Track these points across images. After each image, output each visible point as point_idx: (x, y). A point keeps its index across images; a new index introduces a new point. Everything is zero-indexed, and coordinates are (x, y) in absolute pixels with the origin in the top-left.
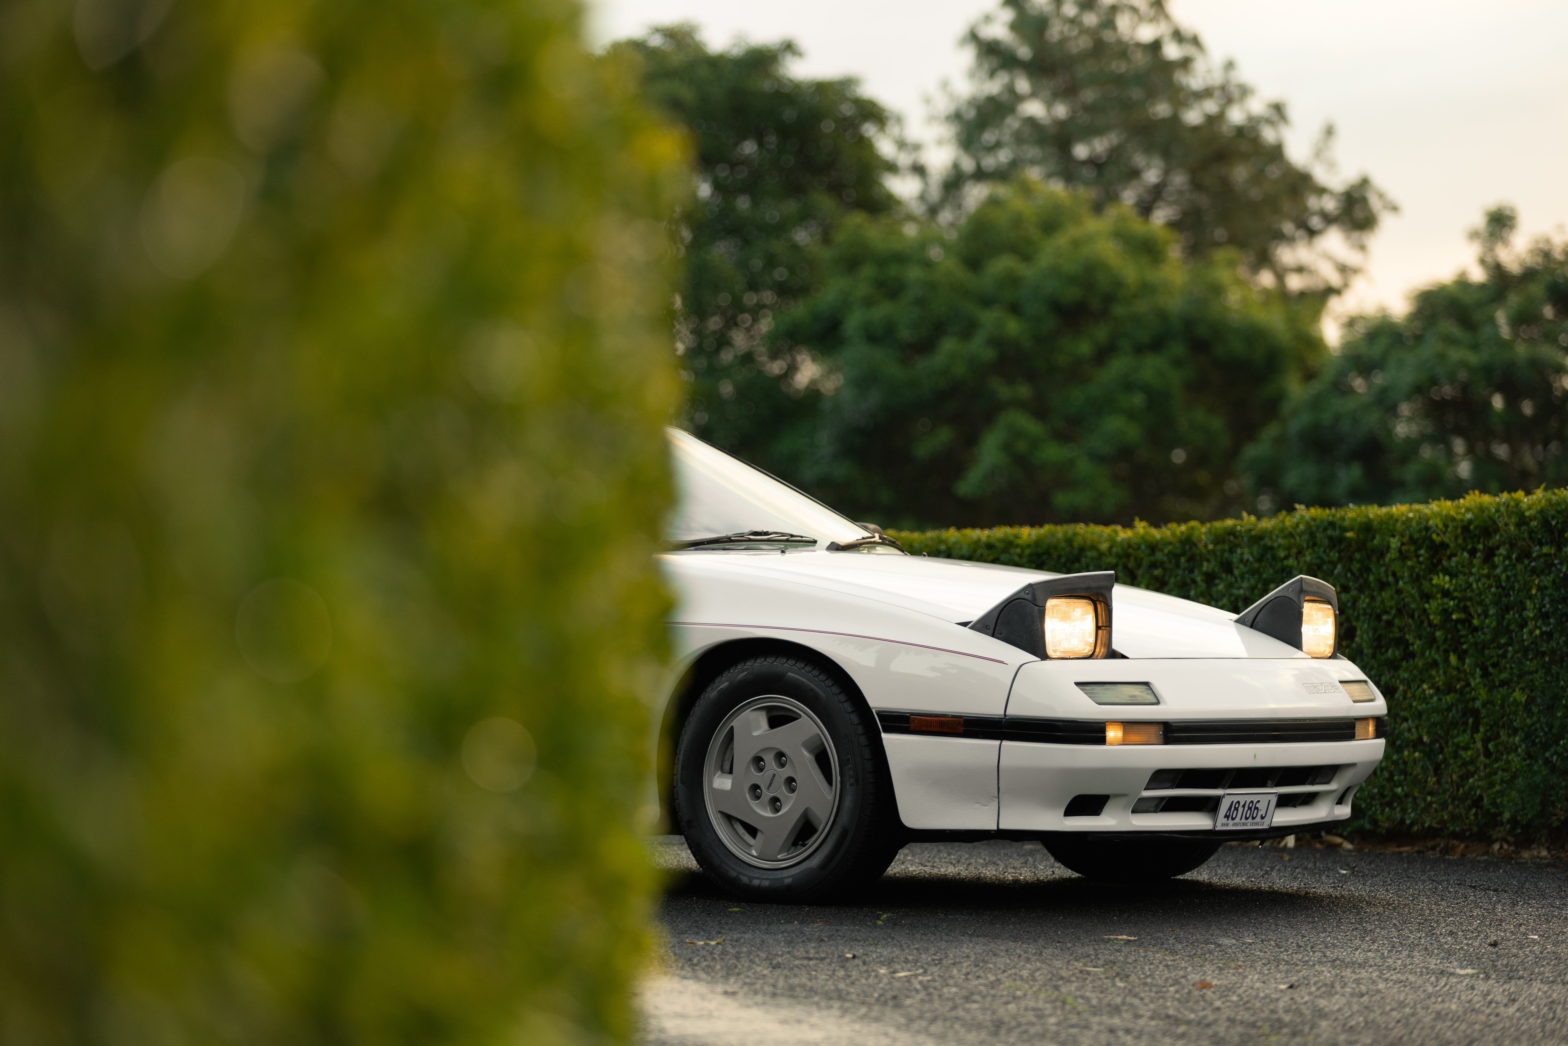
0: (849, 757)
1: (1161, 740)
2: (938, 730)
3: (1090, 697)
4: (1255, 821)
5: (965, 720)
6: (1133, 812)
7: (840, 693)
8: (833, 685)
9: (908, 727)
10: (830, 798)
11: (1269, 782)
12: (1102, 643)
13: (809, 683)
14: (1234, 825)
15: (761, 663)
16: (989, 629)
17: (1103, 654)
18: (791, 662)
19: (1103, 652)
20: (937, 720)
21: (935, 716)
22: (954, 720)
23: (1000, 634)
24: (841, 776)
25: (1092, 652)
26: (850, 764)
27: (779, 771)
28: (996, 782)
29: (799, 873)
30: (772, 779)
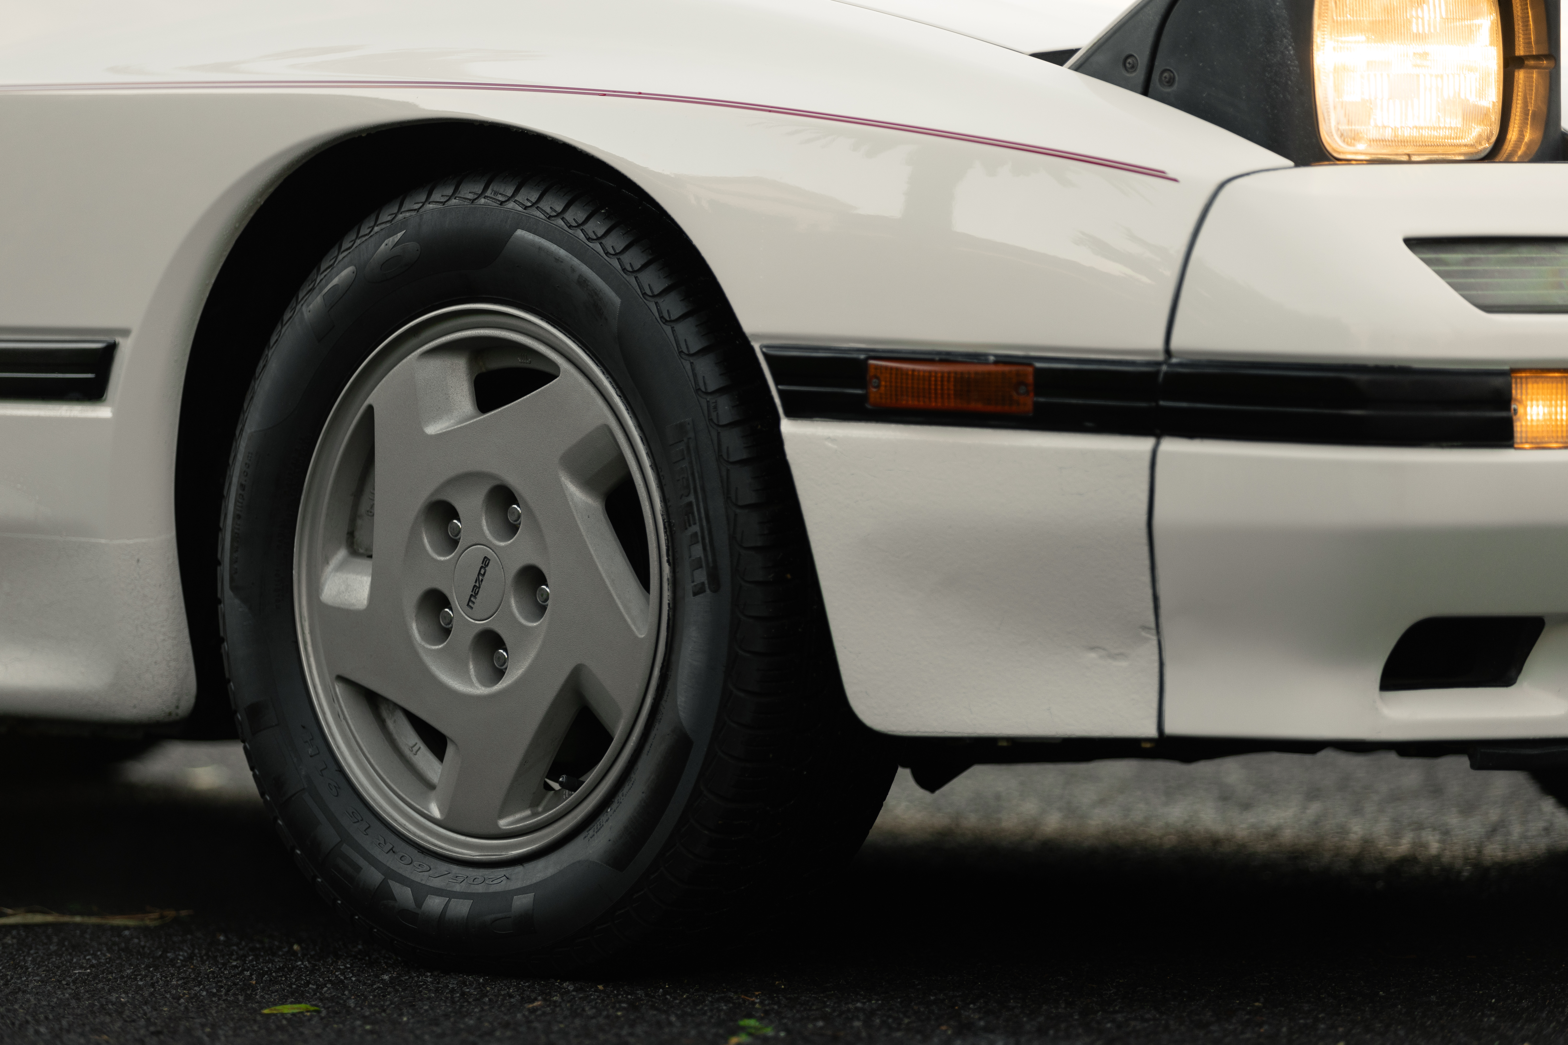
0: (692, 498)
2: (952, 404)
3: (1455, 287)
5: (1039, 372)
7: (665, 292)
8: (644, 267)
9: (864, 398)
10: (642, 632)
12: (1525, 112)
13: (576, 262)
15: (444, 203)
16: (1133, 67)
17: (1529, 145)
18: (528, 195)
19: (1531, 142)
20: (949, 373)
21: (944, 357)
22: (1003, 373)
23: (1168, 82)
24: (673, 564)
25: (1494, 139)
26: (695, 524)
27: (499, 547)
28: (1147, 578)
29: (553, 877)
30: (479, 573)
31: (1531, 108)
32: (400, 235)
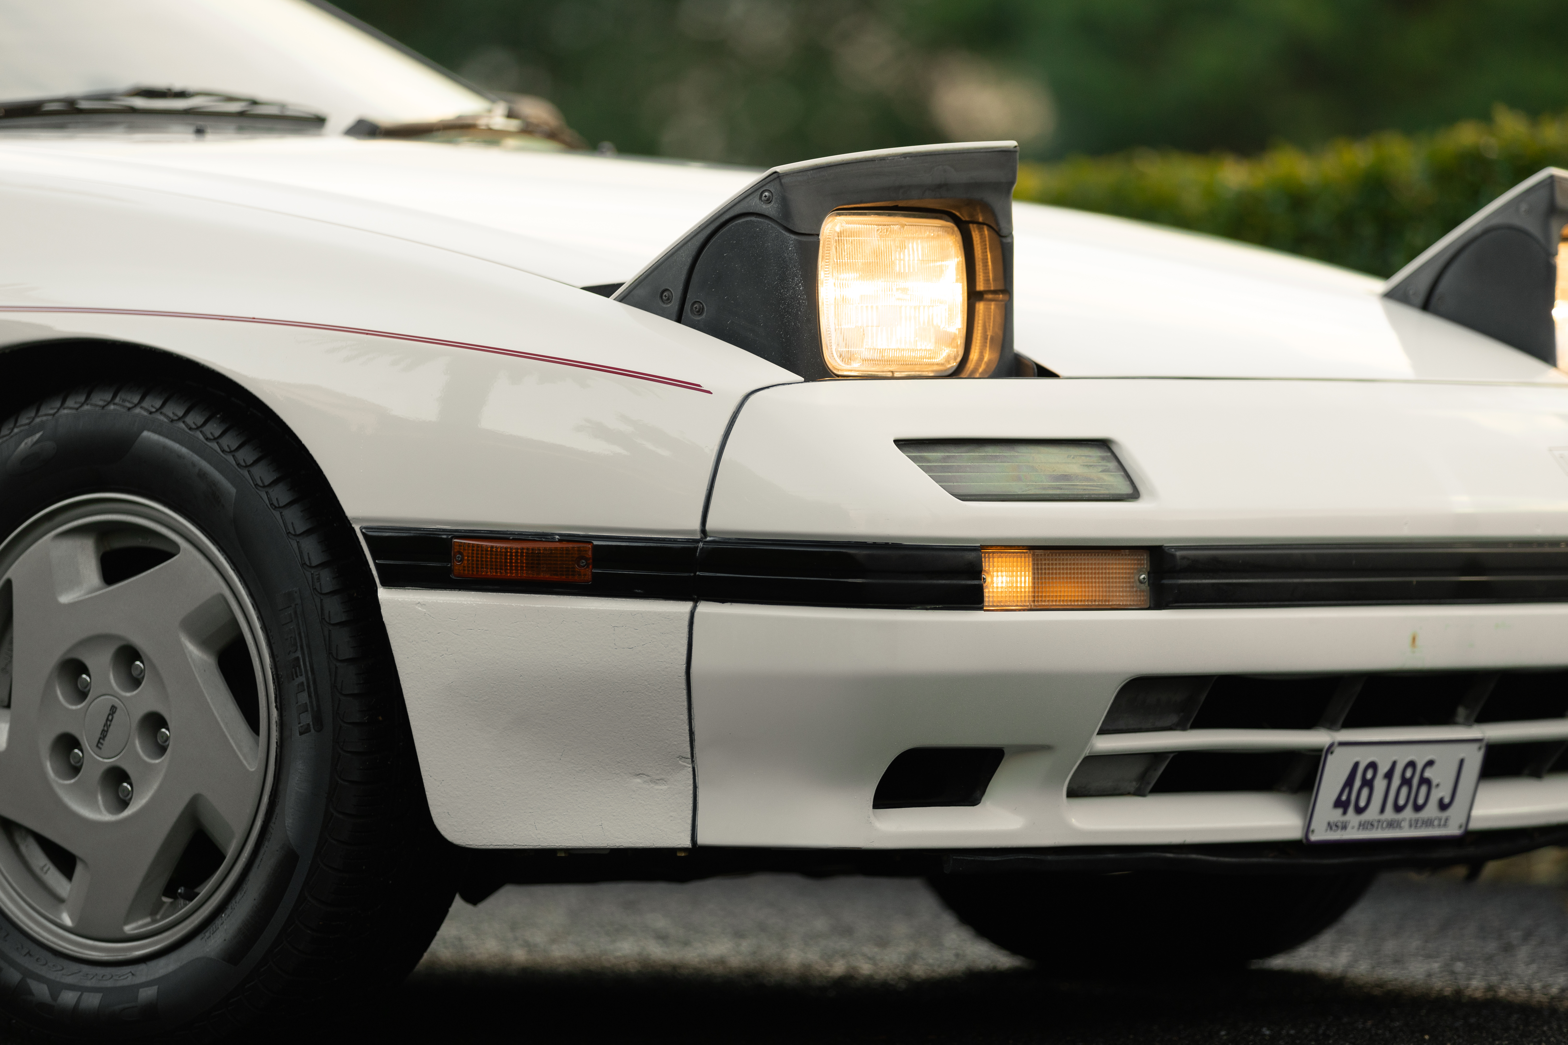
0: (299, 654)
1: (1145, 598)
2: (524, 575)
3: (939, 479)
4: (1424, 814)
5: (596, 548)
6: (1072, 793)
7: (275, 483)
8: (256, 462)
9: (449, 570)
10: (253, 766)
11: (1461, 712)
12: (985, 337)
13: (196, 458)
14: (1363, 826)
15: (77, 409)
16: (668, 299)
17: (988, 364)
18: (153, 403)
19: (990, 361)
20: (523, 549)
21: (516, 537)
22: (567, 549)
23: (698, 312)
24: (280, 708)
25: (959, 359)
26: (301, 675)
27: (125, 697)
28: (685, 717)
29: (175, 972)
30: (107, 719)
31: (989, 334)
32: (38, 435)
